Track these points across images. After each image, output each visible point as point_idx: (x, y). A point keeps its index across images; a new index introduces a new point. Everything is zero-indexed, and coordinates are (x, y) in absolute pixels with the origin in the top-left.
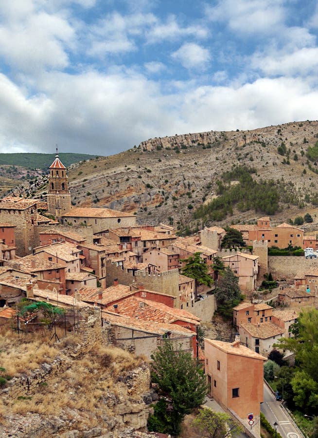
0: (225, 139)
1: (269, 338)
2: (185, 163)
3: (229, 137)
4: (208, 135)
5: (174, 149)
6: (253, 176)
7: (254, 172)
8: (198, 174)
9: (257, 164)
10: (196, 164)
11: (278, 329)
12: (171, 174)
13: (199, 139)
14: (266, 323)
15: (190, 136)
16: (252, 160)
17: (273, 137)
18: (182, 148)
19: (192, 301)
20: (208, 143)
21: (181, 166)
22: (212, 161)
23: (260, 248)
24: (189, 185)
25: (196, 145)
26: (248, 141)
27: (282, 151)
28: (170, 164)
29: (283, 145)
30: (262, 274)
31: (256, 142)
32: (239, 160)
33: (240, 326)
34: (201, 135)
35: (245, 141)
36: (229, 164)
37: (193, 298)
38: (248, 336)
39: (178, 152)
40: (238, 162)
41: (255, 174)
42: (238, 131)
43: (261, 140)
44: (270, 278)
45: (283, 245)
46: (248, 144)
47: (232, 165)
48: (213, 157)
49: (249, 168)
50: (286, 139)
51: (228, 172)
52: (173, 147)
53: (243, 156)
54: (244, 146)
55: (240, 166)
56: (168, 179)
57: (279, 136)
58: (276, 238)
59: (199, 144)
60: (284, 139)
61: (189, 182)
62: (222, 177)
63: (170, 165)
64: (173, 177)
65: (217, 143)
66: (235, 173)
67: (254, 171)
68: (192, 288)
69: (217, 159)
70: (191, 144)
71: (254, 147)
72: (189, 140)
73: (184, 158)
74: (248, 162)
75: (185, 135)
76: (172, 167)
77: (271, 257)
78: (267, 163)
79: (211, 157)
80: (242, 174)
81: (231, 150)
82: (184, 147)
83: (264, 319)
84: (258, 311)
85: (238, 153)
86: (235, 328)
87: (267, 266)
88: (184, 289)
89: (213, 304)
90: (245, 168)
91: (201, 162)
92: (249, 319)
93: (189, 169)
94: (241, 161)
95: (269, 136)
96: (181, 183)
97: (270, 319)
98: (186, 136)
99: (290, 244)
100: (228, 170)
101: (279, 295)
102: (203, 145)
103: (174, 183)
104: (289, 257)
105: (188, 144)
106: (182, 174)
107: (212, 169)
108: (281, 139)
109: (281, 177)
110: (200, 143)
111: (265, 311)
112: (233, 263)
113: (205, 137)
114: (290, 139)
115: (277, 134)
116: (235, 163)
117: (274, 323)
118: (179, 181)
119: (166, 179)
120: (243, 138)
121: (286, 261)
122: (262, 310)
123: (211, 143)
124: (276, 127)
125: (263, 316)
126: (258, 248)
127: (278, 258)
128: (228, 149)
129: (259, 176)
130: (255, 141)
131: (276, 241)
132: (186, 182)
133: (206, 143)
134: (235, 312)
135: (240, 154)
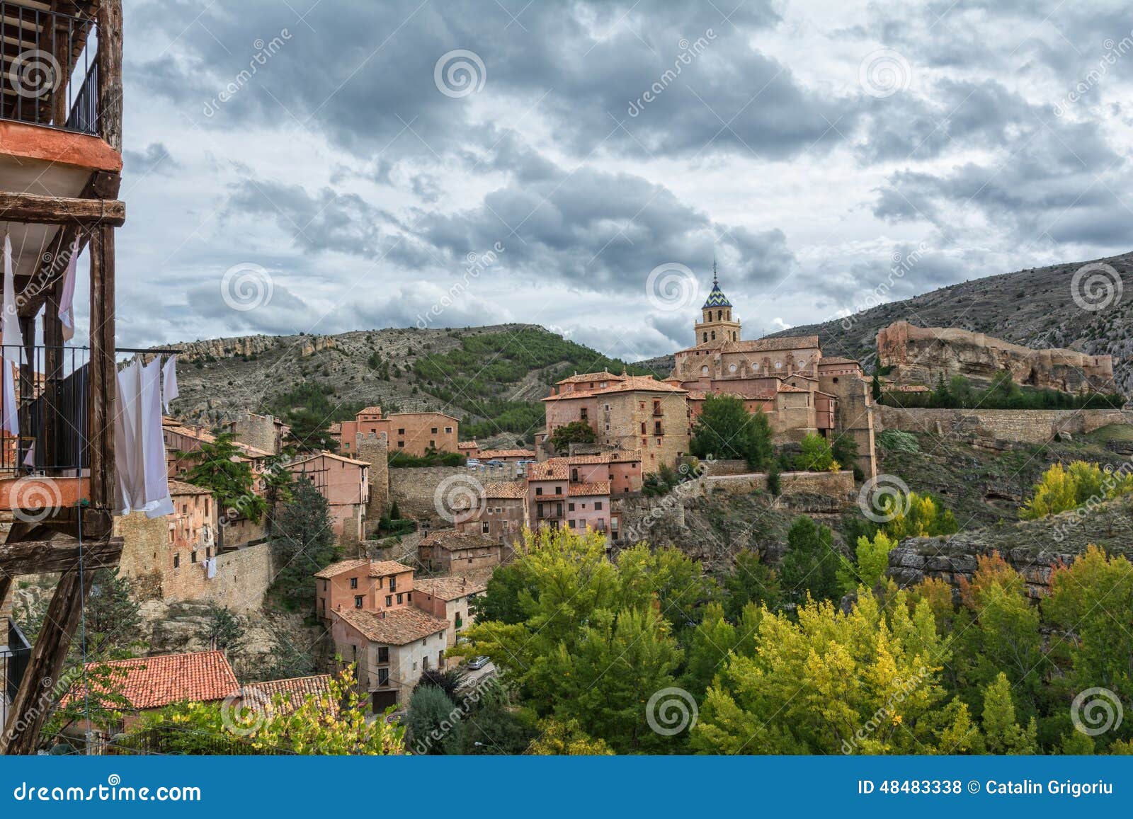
0: (281, 347)
1: (412, 642)
2: (211, 383)
3: (287, 343)
4: (252, 340)
5: (193, 363)
6: (329, 398)
7: (332, 393)
8: (234, 399)
9: (336, 380)
10: (230, 383)
11: (430, 620)
12: (187, 400)
13: (238, 346)
14: (400, 607)
15: (221, 342)
16: (326, 374)
17: (359, 345)
18: (207, 362)
19: (208, 549)
20: (253, 353)
21: (204, 387)
22: (259, 379)
23: (372, 447)
24: (218, 417)
25: (231, 355)
26: (320, 347)
27: (373, 362)
28: (186, 384)
29: (376, 354)
30: (377, 506)
31: (333, 348)
32: (305, 376)
33: (334, 618)
34: (240, 341)
35: (315, 346)
36: (288, 382)
37: (211, 542)
38: (358, 641)
39: (200, 367)
40: (304, 379)
41: (332, 395)
42: (302, 334)
43: (340, 347)
44: (395, 513)
45: (416, 450)
46: (320, 352)
47: (292, 384)
48: (260, 374)
49: (322, 388)
50: (381, 349)
51: (285, 394)
52: (192, 360)
53: (311, 369)
54: (313, 354)
55: (306, 384)
56: (181, 408)
57: (370, 345)
58: (401, 438)
59: (236, 355)
60: (377, 348)
61: (217, 412)
62: (276, 404)
63: (185, 386)
64: (189, 404)
65: (267, 353)
66: (298, 394)
67: (330, 391)
68: (207, 514)
69: (267, 376)
70: (222, 354)
71: (330, 355)
72: (220, 349)
73: (210, 375)
74: (320, 379)
75: (213, 341)
76: (189, 389)
77: (396, 471)
78: (353, 378)
79: (258, 373)
80: (310, 395)
81: (291, 361)
82: (211, 359)
83: (394, 599)
84: (381, 578)
85: (304, 365)
86: (322, 625)
87: (387, 487)
88: (185, 511)
89: (264, 566)
90: (316, 387)
91: (239, 381)
92: (359, 599)
93: (217, 392)
94: (308, 377)
95: (353, 344)
96: (205, 414)
97: (409, 599)
98: (215, 343)
99: (430, 448)
100: (286, 392)
101: (420, 547)
102: (244, 355)
103: (192, 413)
104: (434, 470)
105: (218, 354)
106: (205, 399)
107: (258, 392)
108: (372, 348)
109: (377, 398)
110: (239, 353)
111: (397, 578)
112: (312, 474)
113: (248, 343)
114: (387, 350)
115: (365, 342)
116: (299, 381)
117: (418, 606)
118: (201, 411)
119: (177, 407)
120: (312, 343)
121: (429, 477)
122: (390, 576)
123: (257, 353)
124: (364, 333)
125: (393, 589)
126: (367, 446)
127: (411, 471)
128: (286, 360)
129: (339, 398)
130: (330, 347)
131: (401, 444)
132: (213, 412)
133: (248, 353)
134: (320, 585)
135: (307, 367)
